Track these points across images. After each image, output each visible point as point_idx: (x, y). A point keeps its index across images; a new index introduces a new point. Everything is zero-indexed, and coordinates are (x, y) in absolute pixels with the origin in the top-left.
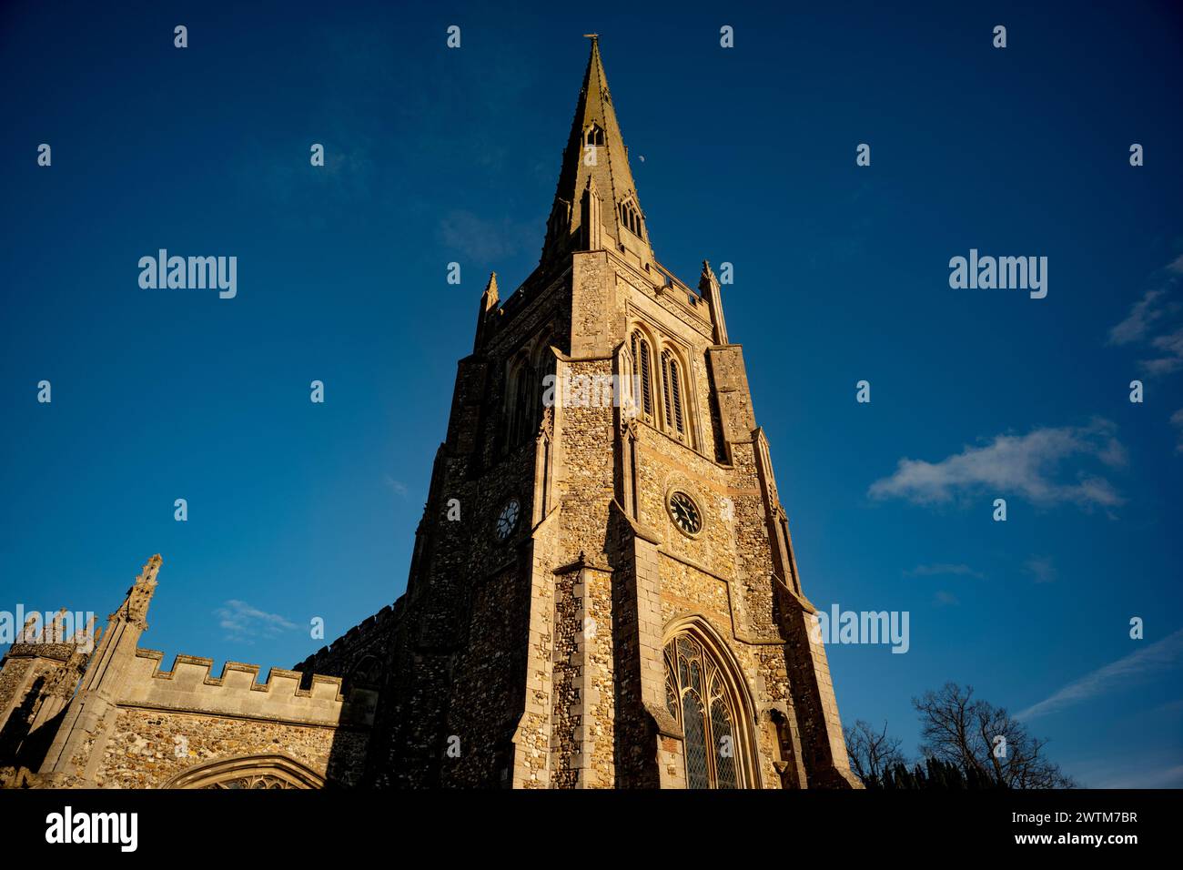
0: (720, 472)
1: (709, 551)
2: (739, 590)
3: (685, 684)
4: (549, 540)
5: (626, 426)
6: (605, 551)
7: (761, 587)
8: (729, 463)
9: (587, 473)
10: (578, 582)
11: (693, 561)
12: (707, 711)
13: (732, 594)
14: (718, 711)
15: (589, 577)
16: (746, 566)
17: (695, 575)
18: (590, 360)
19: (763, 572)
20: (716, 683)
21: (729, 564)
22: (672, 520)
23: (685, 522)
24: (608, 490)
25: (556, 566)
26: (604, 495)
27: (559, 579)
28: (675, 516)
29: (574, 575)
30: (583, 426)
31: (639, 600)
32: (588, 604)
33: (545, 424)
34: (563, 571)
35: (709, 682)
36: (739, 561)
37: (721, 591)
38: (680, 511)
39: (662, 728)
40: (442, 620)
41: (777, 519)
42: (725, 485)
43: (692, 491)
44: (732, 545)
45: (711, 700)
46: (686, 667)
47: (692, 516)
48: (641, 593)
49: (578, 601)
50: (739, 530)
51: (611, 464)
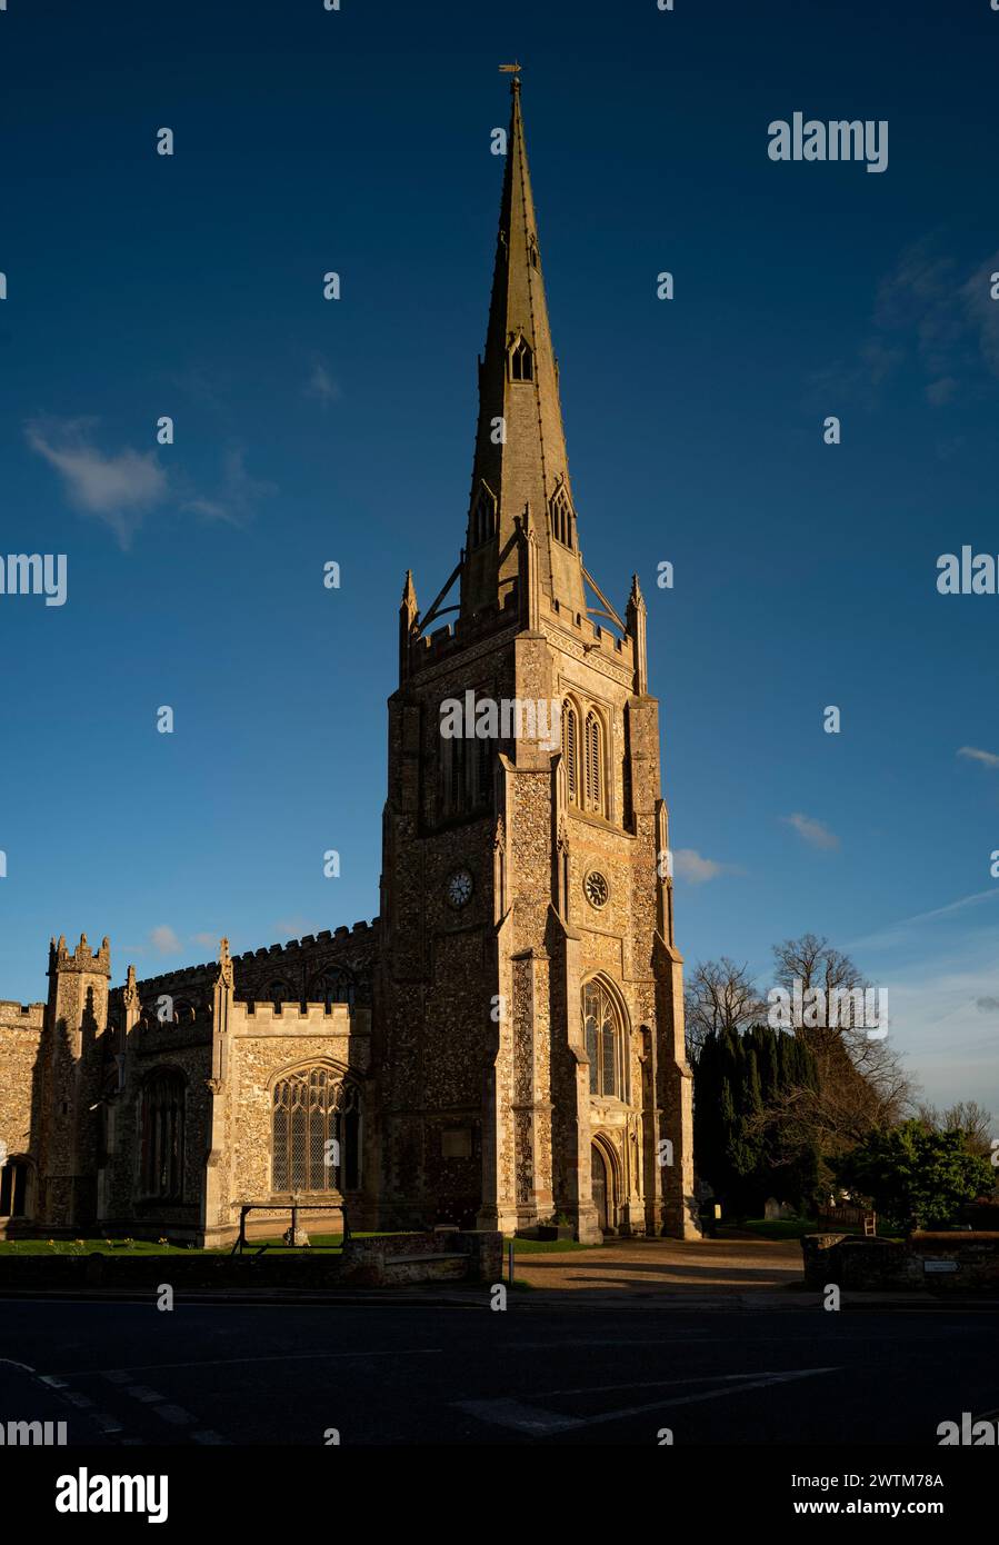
0: (626, 842)
1: (612, 918)
2: (629, 941)
3: (588, 1014)
4: (507, 935)
5: (561, 842)
6: (544, 944)
7: (646, 940)
8: (633, 832)
9: (531, 880)
10: (529, 967)
11: (599, 928)
12: (600, 1029)
13: (625, 946)
14: (607, 1029)
15: (535, 964)
16: (637, 925)
17: (601, 939)
18: (534, 773)
19: (649, 928)
20: (608, 1010)
21: (625, 923)
22: (587, 899)
23: (597, 897)
24: (547, 895)
25: (511, 953)
26: (545, 899)
27: (515, 963)
28: (589, 893)
29: (525, 962)
30: (528, 838)
31: (568, 982)
32: (535, 983)
33: (499, 836)
34: (517, 958)
35: (603, 1011)
36: (632, 919)
37: (617, 946)
38: (593, 890)
39: (579, 1060)
40: (410, 959)
41: (665, 887)
42: (628, 854)
43: (602, 869)
44: (629, 907)
45: (603, 1021)
46: (589, 1002)
47: (601, 889)
48: (569, 977)
49: (529, 981)
50: (635, 894)
51: (549, 874)
